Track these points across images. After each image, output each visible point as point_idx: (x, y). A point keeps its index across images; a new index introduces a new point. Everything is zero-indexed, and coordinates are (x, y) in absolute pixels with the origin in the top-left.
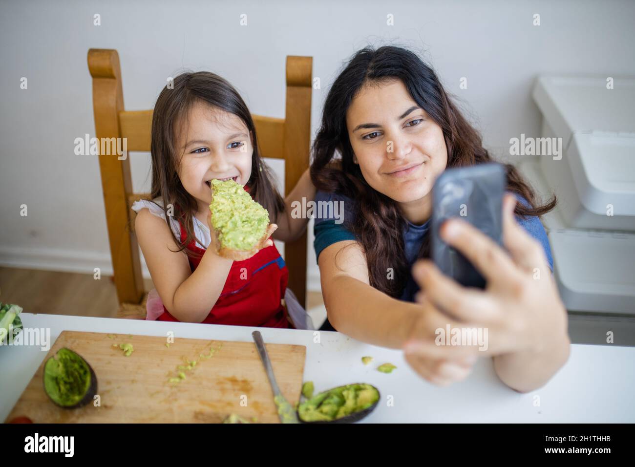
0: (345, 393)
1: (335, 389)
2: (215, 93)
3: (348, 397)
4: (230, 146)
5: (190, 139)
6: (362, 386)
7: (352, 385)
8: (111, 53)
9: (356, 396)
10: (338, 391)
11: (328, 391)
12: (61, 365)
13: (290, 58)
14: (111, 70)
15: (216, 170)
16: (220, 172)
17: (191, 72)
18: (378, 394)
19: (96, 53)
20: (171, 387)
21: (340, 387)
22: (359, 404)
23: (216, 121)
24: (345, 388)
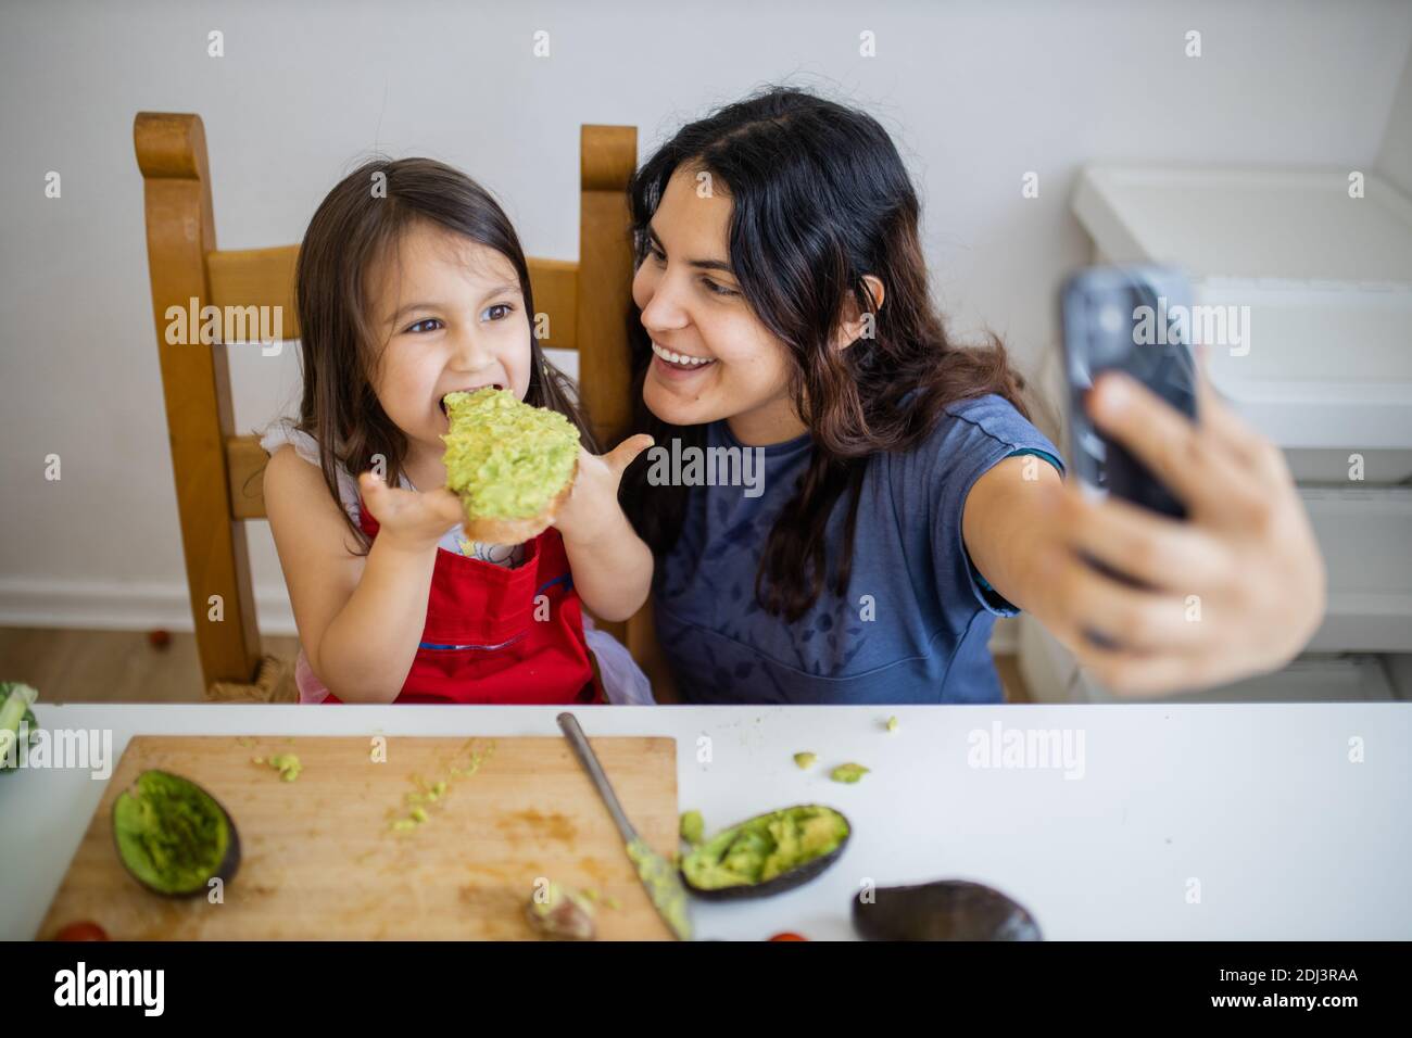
0: (774, 828)
1: (750, 821)
2: (455, 202)
3: (781, 835)
4: (487, 316)
5: (405, 300)
6: (808, 811)
7: (786, 810)
8: (188, 123)
9: (799, 832)
10: (758, 824)
11: (738, 825)
12: (148, 808)
13: (587, 131)
14: (189, 159)
15: (461, 367)
16: (469, 372)
17: (388, 160)
18: (846, 822)
19: (154, 123)
20: (400, 840)
21: (762, 816)
22: (806, 848)
23: (460, 264)
24: (774, 816)
